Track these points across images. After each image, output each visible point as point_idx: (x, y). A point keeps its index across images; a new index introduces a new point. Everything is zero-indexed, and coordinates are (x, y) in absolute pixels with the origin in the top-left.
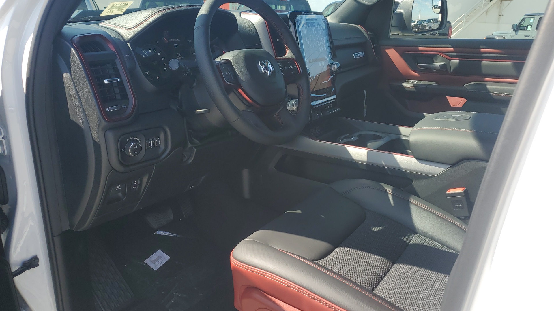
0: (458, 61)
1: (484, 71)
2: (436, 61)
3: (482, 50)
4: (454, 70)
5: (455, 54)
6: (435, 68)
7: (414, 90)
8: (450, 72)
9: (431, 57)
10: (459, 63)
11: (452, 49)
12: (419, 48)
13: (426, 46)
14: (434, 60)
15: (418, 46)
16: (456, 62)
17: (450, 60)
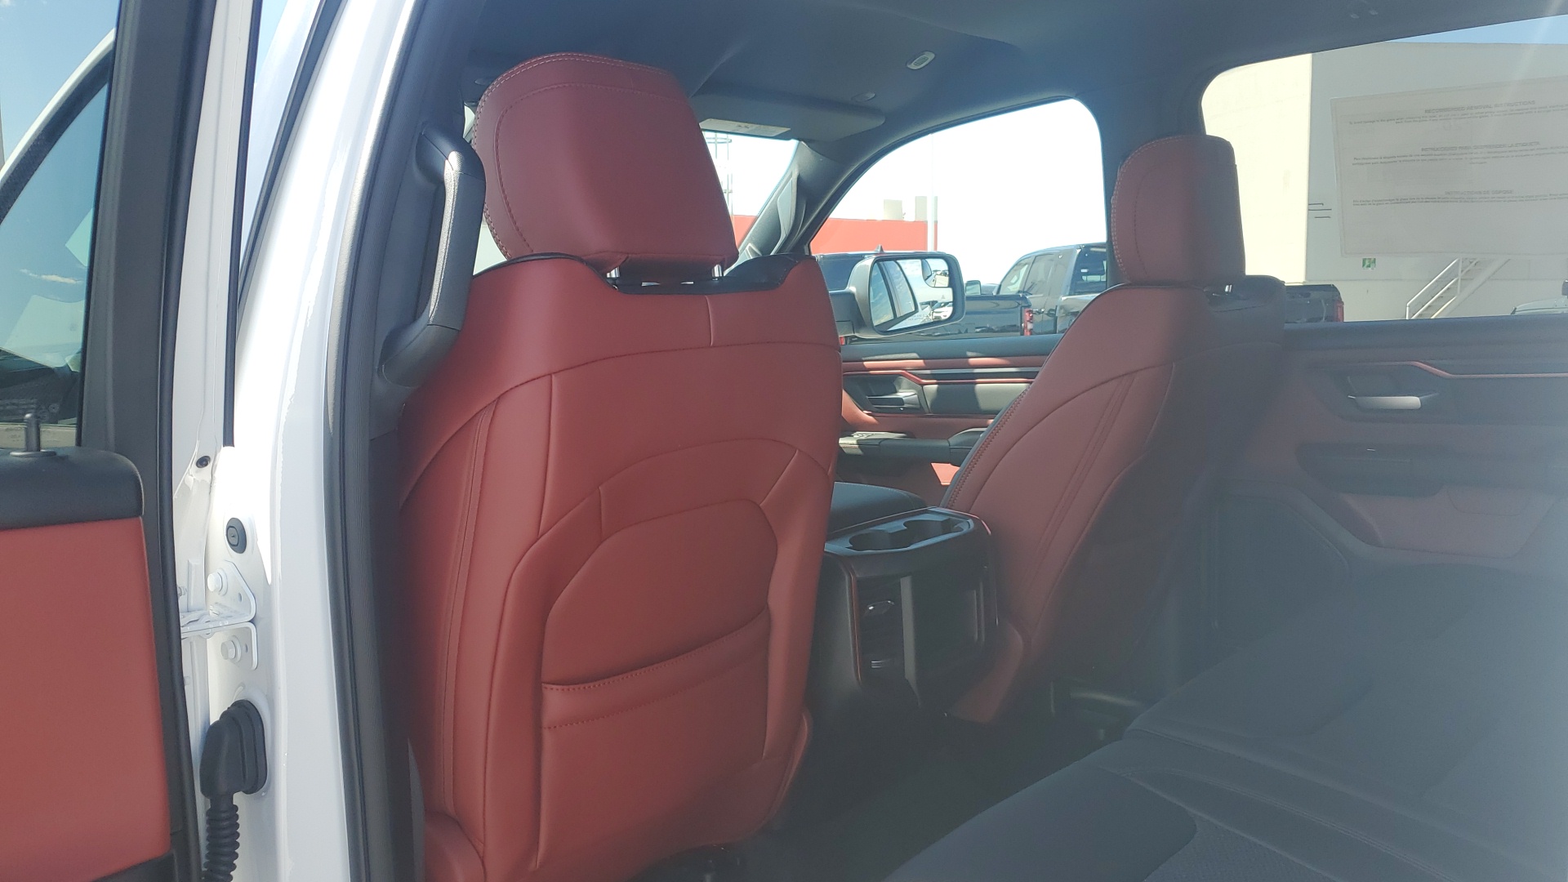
0: (936, 386)
1: (984, 404)
2: (900, 388)
3: (972, 361)
4: (932, 405)
5: (928, 372)
6: (900, 401)
7: (860, 452)
8: (926, 410)
9: (889, 382)
10: (938, 390)
11: (922, 361)
12: (865, 363)
13: (877, 357)
14: (897, 388)
15: (863, 359)
16: (932, 388)
17: (923, 385)
